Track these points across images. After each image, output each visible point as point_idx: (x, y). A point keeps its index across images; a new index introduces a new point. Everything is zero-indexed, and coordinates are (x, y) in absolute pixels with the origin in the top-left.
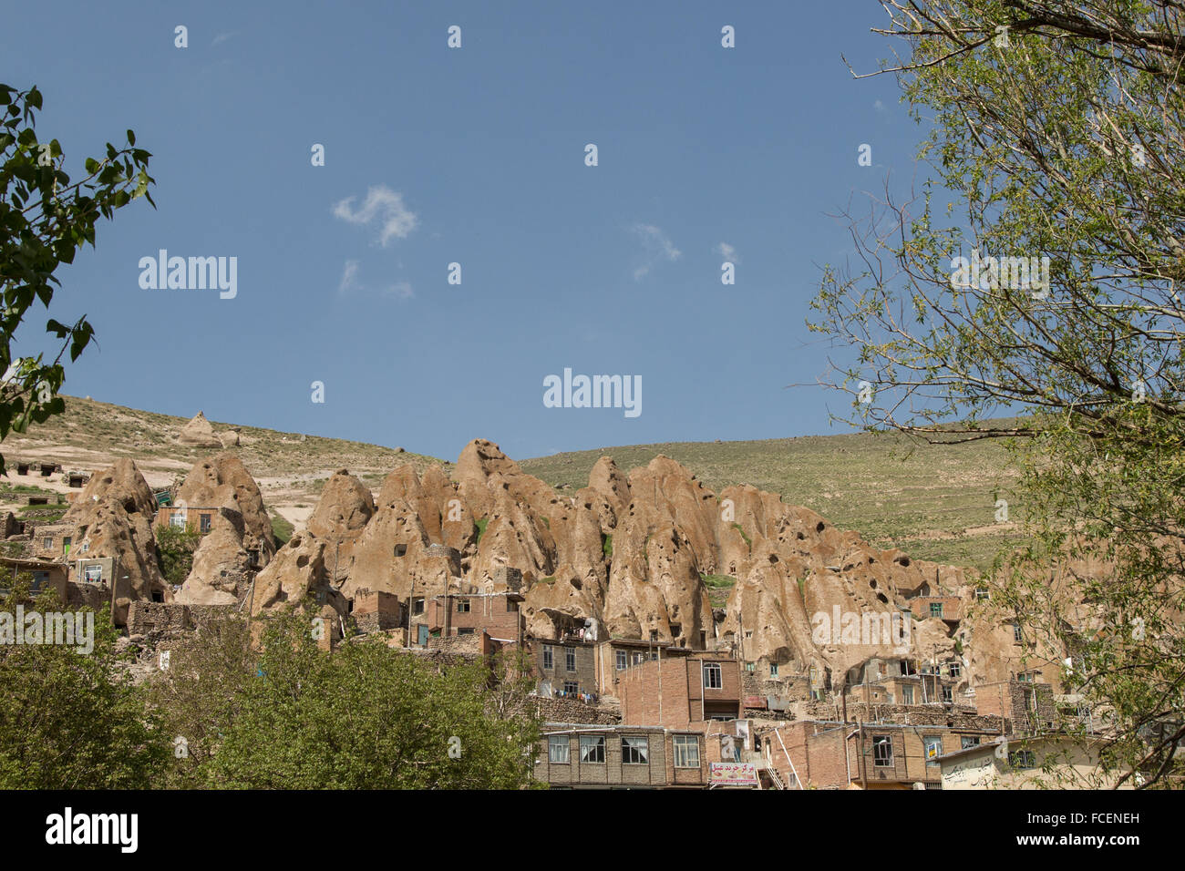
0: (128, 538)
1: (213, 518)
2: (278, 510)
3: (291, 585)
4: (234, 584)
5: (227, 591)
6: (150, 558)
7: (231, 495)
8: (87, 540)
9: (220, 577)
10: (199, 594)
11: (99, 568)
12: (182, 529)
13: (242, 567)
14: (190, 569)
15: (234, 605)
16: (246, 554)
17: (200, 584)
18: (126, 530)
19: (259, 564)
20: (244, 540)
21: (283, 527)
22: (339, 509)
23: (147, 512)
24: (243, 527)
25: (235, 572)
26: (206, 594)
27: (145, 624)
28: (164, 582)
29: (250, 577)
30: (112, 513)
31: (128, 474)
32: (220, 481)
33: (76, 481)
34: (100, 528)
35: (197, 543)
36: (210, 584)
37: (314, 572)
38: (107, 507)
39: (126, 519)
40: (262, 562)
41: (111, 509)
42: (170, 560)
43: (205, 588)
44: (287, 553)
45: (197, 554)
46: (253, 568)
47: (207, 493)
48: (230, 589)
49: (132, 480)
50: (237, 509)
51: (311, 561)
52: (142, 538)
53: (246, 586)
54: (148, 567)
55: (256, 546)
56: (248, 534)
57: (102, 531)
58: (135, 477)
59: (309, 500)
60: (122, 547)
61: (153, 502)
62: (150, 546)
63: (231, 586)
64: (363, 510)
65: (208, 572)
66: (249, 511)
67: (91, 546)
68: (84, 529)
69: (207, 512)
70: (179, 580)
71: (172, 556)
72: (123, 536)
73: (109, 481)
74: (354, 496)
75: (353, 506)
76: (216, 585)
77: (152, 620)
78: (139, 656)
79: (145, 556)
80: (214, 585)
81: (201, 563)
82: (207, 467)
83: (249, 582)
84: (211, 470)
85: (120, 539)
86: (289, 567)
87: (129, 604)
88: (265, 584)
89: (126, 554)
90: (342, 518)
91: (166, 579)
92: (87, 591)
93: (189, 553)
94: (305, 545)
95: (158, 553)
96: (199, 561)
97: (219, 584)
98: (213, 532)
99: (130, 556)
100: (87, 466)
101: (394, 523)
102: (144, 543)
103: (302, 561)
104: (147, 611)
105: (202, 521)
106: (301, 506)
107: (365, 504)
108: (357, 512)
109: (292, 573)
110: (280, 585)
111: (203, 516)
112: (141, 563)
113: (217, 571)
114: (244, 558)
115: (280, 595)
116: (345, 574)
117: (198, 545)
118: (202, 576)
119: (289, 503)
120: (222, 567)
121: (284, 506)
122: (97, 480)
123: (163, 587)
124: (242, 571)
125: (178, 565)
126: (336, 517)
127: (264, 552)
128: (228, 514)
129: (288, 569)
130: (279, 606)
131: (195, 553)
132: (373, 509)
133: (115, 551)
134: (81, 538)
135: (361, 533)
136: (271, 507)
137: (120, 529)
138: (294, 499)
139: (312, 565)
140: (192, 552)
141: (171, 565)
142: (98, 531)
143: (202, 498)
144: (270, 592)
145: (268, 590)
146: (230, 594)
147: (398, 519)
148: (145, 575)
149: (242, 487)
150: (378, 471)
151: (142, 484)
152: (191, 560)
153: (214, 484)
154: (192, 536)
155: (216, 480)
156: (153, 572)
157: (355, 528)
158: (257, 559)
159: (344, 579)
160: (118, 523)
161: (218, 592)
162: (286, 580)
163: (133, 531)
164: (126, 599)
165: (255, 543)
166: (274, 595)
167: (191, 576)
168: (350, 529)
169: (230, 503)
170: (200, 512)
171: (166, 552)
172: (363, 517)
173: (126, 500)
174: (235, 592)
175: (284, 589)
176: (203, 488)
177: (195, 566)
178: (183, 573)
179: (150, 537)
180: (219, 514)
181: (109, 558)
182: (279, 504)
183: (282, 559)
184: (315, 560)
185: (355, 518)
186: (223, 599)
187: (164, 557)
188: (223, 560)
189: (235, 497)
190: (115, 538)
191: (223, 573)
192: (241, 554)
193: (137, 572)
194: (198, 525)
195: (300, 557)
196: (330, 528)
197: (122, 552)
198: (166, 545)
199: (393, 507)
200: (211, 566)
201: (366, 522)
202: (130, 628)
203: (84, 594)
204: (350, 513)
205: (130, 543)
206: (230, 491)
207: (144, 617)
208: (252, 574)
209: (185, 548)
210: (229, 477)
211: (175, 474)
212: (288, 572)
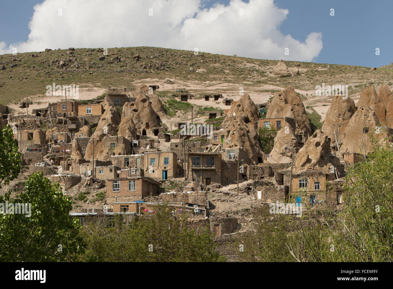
0: (246, 135)
1: (282, 122)
2: (315, 108)
3: (313, 155)
4: (291, 153)
5: (288, 156)
6: (256, 143)
7: (290, 109)
8: (230, 138)
9: (285, 150)
10: (276, 158)
11: (234, 152)
12: (269, 128)
13: (294, 145)
14: (273, 146)
15: (290, 163)
16: (295, 139)
17: (276, 153)
18: (245, 132)
19: (302, 142)
20: (296, 131)
21: (316, 118)
22: (339, 111)
23: (256, 118)
24: (295, 125)
25: (291, 148)
26: (279, 158)
27: (254, 175)
28: (263, 153)
29: (297, 151)
30: (239, 125)
31: (247, 102)
32: (286, 102)
33: (228, 102)
34: (234, 132)
35: (276, 134)
36: (281, 154)
37: (323, 149)
38: (237, 122)
39: (245, 127)
40: (303, 140)
41: (239, 123)
42: (265, 143)
43: (279, 156)
44: (311, 141)
45: (276, 139)
46: (300, 144)
47: (280, 109)
48: (289, 155)
49: (249, 104)
50: (292, 117)
51: (321, 144)
52: (252, 134)
53: (295, 155)
54: (255, 147)
55: (301, 133)
56: (297, 128)
57: (235, 134)
58: (250, 103)
59: (329, 102)
60: (244, 140)
61: (258, 114)
62: (255, 138)
63: (289, 154)
64: (349, 111)
65: (279, 148)
66: (298, 116)
67: (231, 141)
68: (229, 132)
69: (279, 120)
70: (268, 152)
71: (264, 141)
72: (244, 135)
73: (239, 106)
74: (345, 104)
75: (345, 109)
76: (283, 154)
77: (256, 173)
78: (250, 191)
79: (254, 142)
80: (282, 154)
81: (277, 144)
82: (280, 95)
83: (297, 152)
84: (282, 97)
85: (243, 137)
86: (312, 147)
87: (247, 167)
88: (302, 155)
89: (246, 143)
90: (340, 115)
91: (263, 151)
92: (229, 164)
93: (272, 139)
94: (319, 137)
95: (259, 140)
96: (276, 142)
97: (284, 153)
98: (282, 129)
99: (247, 144)
100: (233, 93)
101: (363, 116)
102: (253, 136)
103: (318, 144)
104: (254, 169)
105: (277, 124)
106: (325, 105)
107: (351, 107)
108: (347, 112)
109: (313, 150)
110: (308, 156)
111: (277, 121)
112: (252, 146)
113: (283, 148)
114: (295, 141)
115: (308, 160)
116: (342, 142)
117: (276, 135)
118: (278, 150)
119: (320, 104)
120: (285, 146)
121: (317, 106)
122: (235, 105)
123: (262, 155)
124: (294, 147)
125: (268, 145)
126: (337, 115)
127: (304, 136)
128: (289, 120)
129: (311, 148)
130: (308, 165)
131: (275, 139)
132: (355, 109)
133: (240, 142)
134: (228, 136)
135: (349, 122)
136: (311, 107)
137: (242, 132)
138: (322, 102)
139: (321, 146)
140: (274, 138)
141: (265, 145)
142: (234, 134)
143: (278, 111)
144: (304, 159)
145: (303, 159)
146: (289, 158)
147: (365, 115)
148: (254, 151)
149: (295, 105)
150: (362, 82)
151: (253, 106)
152: (273, 142)
153: (283, 104)
154: (273, 131)
155: (284, 102)
156: (258, 149)
157: (346, 120)
158: (301, 139)
159: (341, 144)
160: (241, 129)
161: (284, 157)
162: (311, 153)
163: (248, 132)
164: (246, 164)
165: (300, 132)
166: (305, 161)
167: (273, 150)
168: (343, 120)
169: (289, 114)
170: (276, 120)
171: (262, 140)
172: (350, 114)
173: (245, 117)
174: (291, 157)
175: (310, 157)
176: (278, 107)
177: (275, 145)
178: (270, 148)
179: (256, 134)
180: (284, 121)
181: (238, 147)
182: (315, 105)
183: (309, 143)
184: (323, 144)
185: (346, 115)
186: (286, 160)
187: (262, 141)
188: (286, 143)
189: (292, 110)
190: (241, 136)
191: (286, 149)
192: (293, 139)
193: (250, 151)
194: (276, 126)
195: (317, 143)
196: (335, 120)
197: (244, 142)
198: (262, 136)
199: (363, 109)
200: (281, 145)
201: (351, 116)
202: (248, 177)
203: (228, 165)
204: (343, 113)
205: (247, 138)
206: (289, 107)
207: (254, 172)
208: (298, 149)
209: (271, 137)
210: (290, 99)
211: (270, 93)
212: (312, 150)
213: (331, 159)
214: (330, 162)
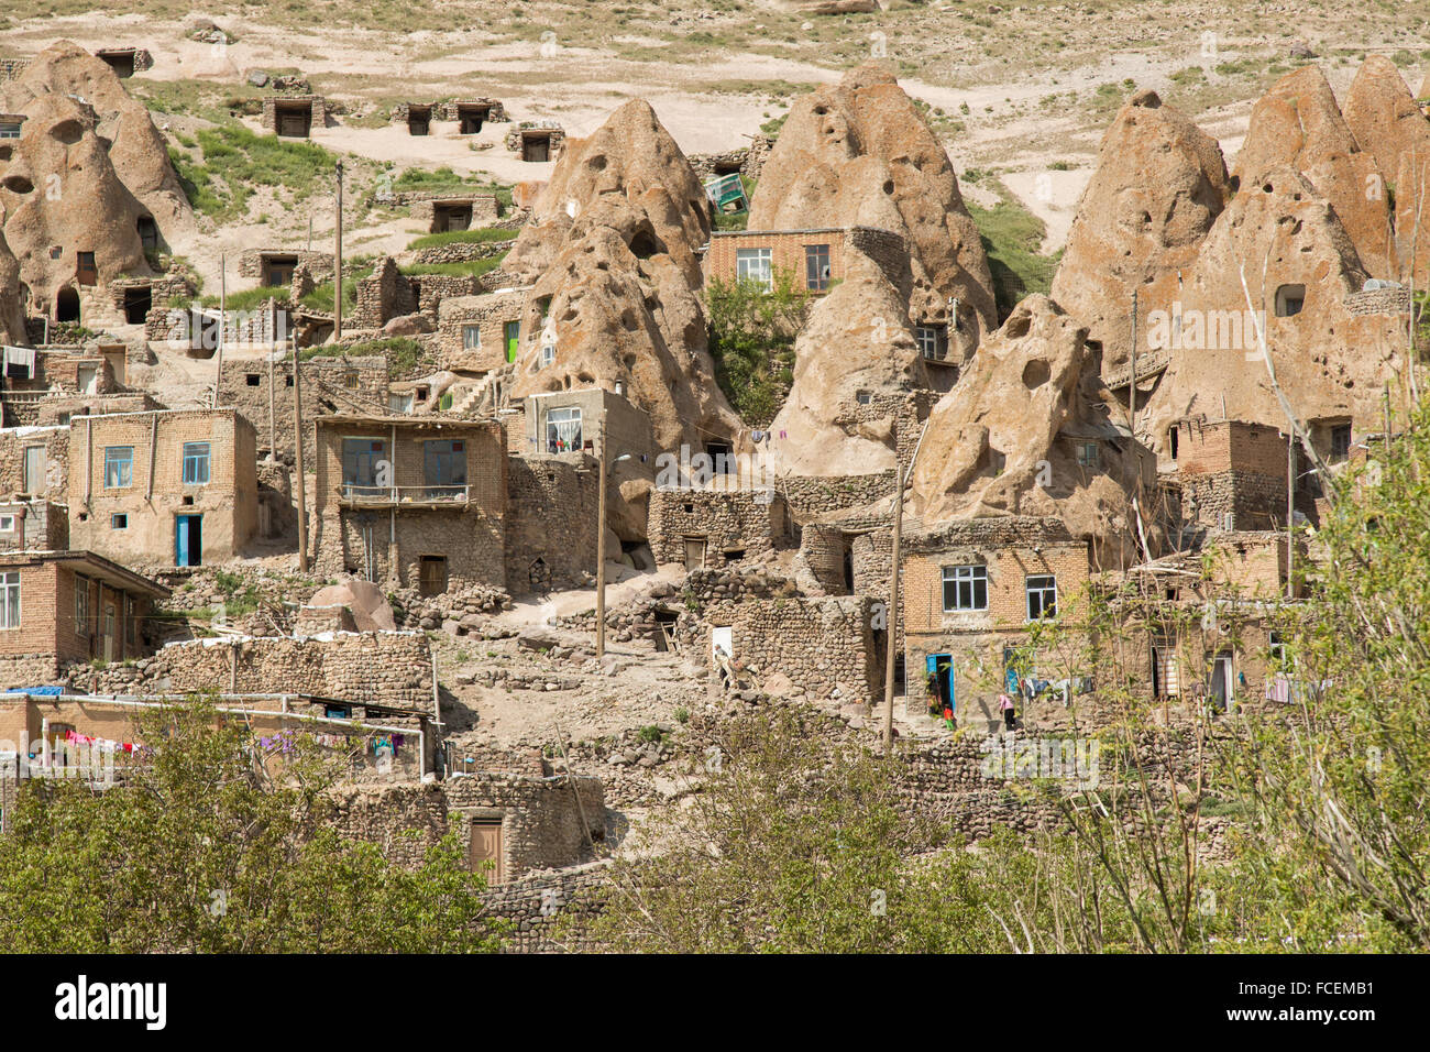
0: (642, 323)
1: (834, 255)
2: (1009, 181)
3: (1012, 433)
4: (889, 419)
5: (873, 437)
6: (696, 365)
7: (878, 185)
8: (550, 335)
9: (855, 404)
10: (810, 448)
11: (576, 413)
12: (764, 286)
13: (904, 377)
14: (790, 383)
15: (890, 475)
16: (911, 346)
17: (806, 420)
18: (636, 303)
19: (948, 359)
20: (912, 301)
21: (1018, 232)
22: (1140, 196)
23: (689, 232)
24: (907, 269)
25: (891, 391)
26: (825, 447)
27: (687, 539)
28: (732, 419)
29: (923, 408)
30: (602, 266)
31: (642, 143)
32: (856, 146)
33: (535, 145)
34: (575, 306)
35: (803, 314)
36: (835, 423)
37: (1065, 398)
38: (591, 249)
39: (634, 275)
40: (955, 352)
41: (599, 255)
42: (743, 362)
43: (824, 433)
44: (1000, 352)
45: (803, 346)
46: (936, 373)
47: (822, 181)
48: (880, 433)
49: (652, 157)
50: (891, 225)
51: (1055, 372)
52: (674, 317)
53: (911, 428)
54: (692, 386)
55: (941, 313)
56: (919, 284)
57: (581, 316)
58: (659, 148)
59: (1084, 147)
60: (629, 350)
61: (704, 206)
62: (691, 335)
63: (882, 426)
64: (1196, 197)
65: (826, 394)
66: (922, 220)
67: (558, 352)
68: (545, 302)
69: (821, 240)
70: (763, 413)
71: (743, 352)
72: (628, 321)
73: (599, 162)
74: (1174, 161)
75: (1173, 189)
76: (846, 425)
77: (703, 530)
78: (670, 631)
79: (683, 361)
80: (843, 425)
81: (812, 370)
82: (821, 110)
83: (921, 418)
84: (831, 118)
85: (623, 330)
86: (1006, 387)
87: (648, 494)
88: (951, 433)
89: (638, 366)
90: (1148, 219)
91: (736, 408)
92: (551, 477)
93: (785, 340)
94: (1040, 334)
95: (714, 350)
96: (808, 361)
97: (854, 422)
98: (836, 290)
99: (648, 368)
100: (563, 95)
101: (1272, 227)
102: (678, 329)
103: (1034, 373)
104: (689, 509)
105: (810, 262)
106: (1063, 167)
107: (1204, 176)
108: (1185, 201)
109: (1011, 402)
110: (985, 437)
111: (811, 249)
112: (674, 380)
113: (847, 390)
114: (909, 356)
115: (988, 461)
116: (1161, 361)
117: (804, 320)
118: (815, 406)
119: (1037, 158)
120: (858, 380)
121: (1023, 169)
122: (575, 161)
123: (731, 431)
124: (906, 387)
125: (760, 374)
126: (1135, 218)
127: (959, 326)
128: (873, 243)
129: (1003, 393)
130: (984, 487)
131: (800, 341)
132: (1225, 188)
133: (611, 361)
134: (537, 327)
135: (1196, 254)
136: (990, 174)
137: (621, 304)
138: (1047, 146)
139: (1057, 384)
140: (792, 340)
141: (745, 374)
142: (571, 315)
143: (813, 195)
144: (964, 455)
145: (957, 451)
146: (880, 446)
147: (1282, 221)
148: (684, 407)
149: (904, 160)
150: (1256, 47)
151: (673, 164)
152: (790, 360)
153: (838, 155)
154: (790, 298)
155: (844, 144)
156: (705, 397)
157: (1180, 242)
158: (944, 343)
159: (1161, 374)
160: (614, 289)
161: (853, 440)
162: (1000, 421)
163: (651, 303)
164: (642, 481)
165: (937, 305)
166: (971, 462)
167: (792, 401)
168: (1168, 244)
169: (874, 212)
170: (805, 240)
171: (731, 346)
172: (1199, 212)
173: (632, 227)
174: (890, 440)
175: (995, 443)
176: (812, 170)
177: (800, 375)
178: (773, 392)
179: (693, 314)
180: (848, 244)
181: (600, 385)
182: (1010, 164)
183: (986, 369)
184: (1065, 371)
185: (1180, 218)
186: (864, 459)
187: (728, 356)
188: (858, 366)
189: (888, 187)
190: (611, 328)
191: (862, 396)
192: (901, 345)
193: (666, 408)
194: (801, 277)
195: (1030, 364)
196: (1120, 247)
197: (630, 360)
198: (731, 326)
199: (1269, 188)
200: (834, 379)
201: (1206, 226)
202: (656, 548)
203: (545, 484)
204: (1166, 206)
205: (647, 335)
206: (874, 172)
207: (683, 522)
208: (927, 397)
209: (777, 330)
210: (873, 132)
211: (766, 97)
212: (1002, 403)
213: (1108, 451)
214: (1104, 466)
